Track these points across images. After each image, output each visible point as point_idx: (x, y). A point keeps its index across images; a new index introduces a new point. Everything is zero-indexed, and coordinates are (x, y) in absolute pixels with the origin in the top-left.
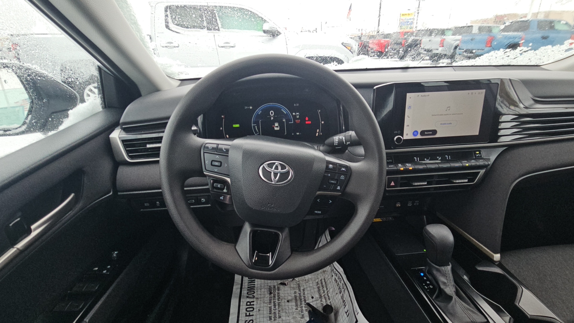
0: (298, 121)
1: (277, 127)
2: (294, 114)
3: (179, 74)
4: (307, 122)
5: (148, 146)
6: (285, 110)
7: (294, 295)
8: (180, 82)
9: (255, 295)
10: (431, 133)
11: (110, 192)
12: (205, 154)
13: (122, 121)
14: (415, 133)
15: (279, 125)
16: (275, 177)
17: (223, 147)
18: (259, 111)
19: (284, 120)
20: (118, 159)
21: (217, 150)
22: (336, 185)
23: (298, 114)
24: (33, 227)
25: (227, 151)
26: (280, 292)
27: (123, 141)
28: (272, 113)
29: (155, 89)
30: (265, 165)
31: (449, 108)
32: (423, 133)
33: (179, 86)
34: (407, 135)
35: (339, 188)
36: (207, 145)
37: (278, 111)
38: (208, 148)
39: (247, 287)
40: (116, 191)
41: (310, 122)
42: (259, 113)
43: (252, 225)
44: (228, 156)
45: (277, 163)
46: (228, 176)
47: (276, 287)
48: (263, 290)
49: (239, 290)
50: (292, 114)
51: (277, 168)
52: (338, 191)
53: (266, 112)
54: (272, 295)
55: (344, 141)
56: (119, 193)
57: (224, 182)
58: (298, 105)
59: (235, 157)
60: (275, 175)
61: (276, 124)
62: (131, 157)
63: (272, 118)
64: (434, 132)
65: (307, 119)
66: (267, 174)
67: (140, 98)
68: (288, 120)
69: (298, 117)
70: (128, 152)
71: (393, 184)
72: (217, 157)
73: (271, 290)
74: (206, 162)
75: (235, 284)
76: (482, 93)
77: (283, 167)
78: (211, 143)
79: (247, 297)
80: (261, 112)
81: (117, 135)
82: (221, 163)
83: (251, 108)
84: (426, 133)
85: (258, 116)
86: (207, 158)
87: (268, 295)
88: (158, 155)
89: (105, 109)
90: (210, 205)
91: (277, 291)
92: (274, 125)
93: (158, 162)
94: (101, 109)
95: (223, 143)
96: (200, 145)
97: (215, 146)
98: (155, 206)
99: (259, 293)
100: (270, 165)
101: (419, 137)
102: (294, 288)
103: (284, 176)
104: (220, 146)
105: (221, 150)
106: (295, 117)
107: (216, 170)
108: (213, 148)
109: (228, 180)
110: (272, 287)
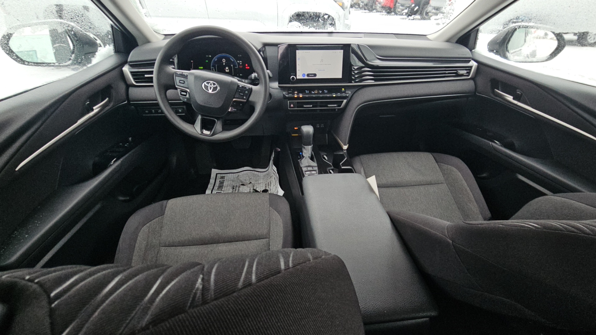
0: (241, 67)
1: (227, 70)
2: (238, 61)
3: (163, 30)
4: (246, 68)
5: (146, 76)
6: (232, 59)
7: (249, 190)
8: (164, 36)
9: (223, 189)
10: (313, 75)
11: (125, 101)
12: (176, 77)
13: (129, 60)
14: (304, 75)
15: (229, 68)
16: (210, 89)
17: (185, 74)
18: (215, 59)
19: (232, 66)
20: (128, 83)
21: (182, 75)
22: (243, 96)
23: (241, 62)
24: (94, 108)
25: (187, 76)
26: (240, 188)
27: (131, 72)
28: (224, 61)
29: (147, 41)
30: (205, 83)
31: (322, 61)
32: (308, 75)
33: (164, 39)
34: (299, 76)
35: (245, 97)
36: (177, 72)
37: (228, 59)
38: (177, 74)
39: (218, 186)
40: (129, 101)
41: (249, 68)
42: (216, 60)
43: (202, 115)
44: (187, 78)
45: (211, 82)
46: (188, 88)
47: (238, 186)
48: (228, 187)
49: (212, 187)
50: (237, 62)
51: (211, 84)
52: (244, 99)
53: (220, 60)
54: (234, 189)
55: (257, 76)
56: (131, 102)
57: (186, 92)
58: (241, 56)
59: (191, 79)
60: (211, 88)
61: (227, 68)
62: (136, 82)
63: (224, 64)
64: (315, 75)
65: (247, 65)
66: (206, 87)
67: (138, 47)
68: (234, 66)
69: (241, 64)
70: (134, 79)
71: (292, 106)
72: (182, 78)
73: (234, 187)
74: (177, 81)
75: (209, 184)
76: (341, 52)
77: (214, 84)
78: (180, 71)
79: (217, 190)
80: (217, 59)
81: (126, 69)
82: (184, 81)
83: (210, 56)
84: (310, 75)
85: (215, 62)
86: (177, 80)
87: (232, 190)
88: (152, 82)
89: (115, 54)
90: (184, 114)
91: (238, 188)
92: (226, 68)
93: (152, 86)
94: (113, 54)
95: (185, 72)
96: (173, 72)
97: (181, 73)
98: (152, 113)
99: (226, 188)
100: (208, 83)
101: (306, 77)
102: (250, 187)
103: (215, 89)
104: (183, 73)
105: (184, 75)
106: (239, 64)
107: (182, 85)
108: (180, 74)
109: (188, 90)
110: (235, 186)
